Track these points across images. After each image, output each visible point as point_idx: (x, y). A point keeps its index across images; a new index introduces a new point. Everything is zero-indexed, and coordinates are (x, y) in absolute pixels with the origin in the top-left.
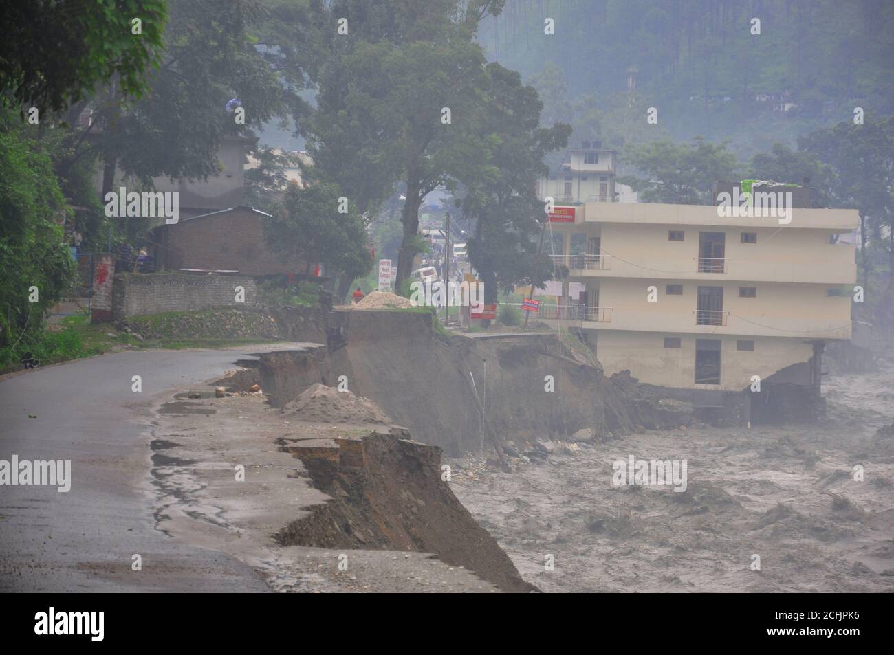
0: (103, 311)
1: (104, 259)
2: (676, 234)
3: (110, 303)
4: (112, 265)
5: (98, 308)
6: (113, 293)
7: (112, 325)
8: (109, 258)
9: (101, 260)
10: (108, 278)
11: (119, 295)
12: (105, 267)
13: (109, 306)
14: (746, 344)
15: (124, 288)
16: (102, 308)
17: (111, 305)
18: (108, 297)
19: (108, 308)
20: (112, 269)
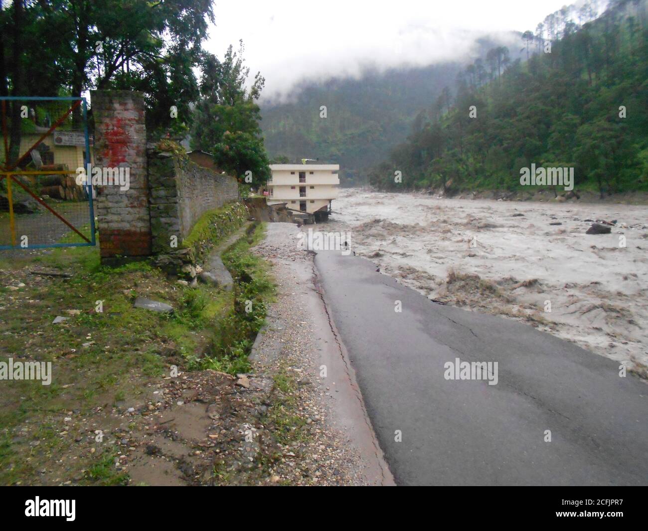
0: (128, 233)
1: (117, 106)
2: (293, 173)
3: (143, 213)
4: (138, 122)
5: (114, 226)
6: (148, 189)
7: (154, 265)
8: (130, 104)
9: (111, 109)
10: (132, 152)
11: (162, 193)
12: (121, 123)
13: (141, 219)
14: (312, 201)
15: (173, 174)
16: (126, 226)
17: (147, 217)
18: (137, 198)
19: (141, 226)
20: (137, 131)
